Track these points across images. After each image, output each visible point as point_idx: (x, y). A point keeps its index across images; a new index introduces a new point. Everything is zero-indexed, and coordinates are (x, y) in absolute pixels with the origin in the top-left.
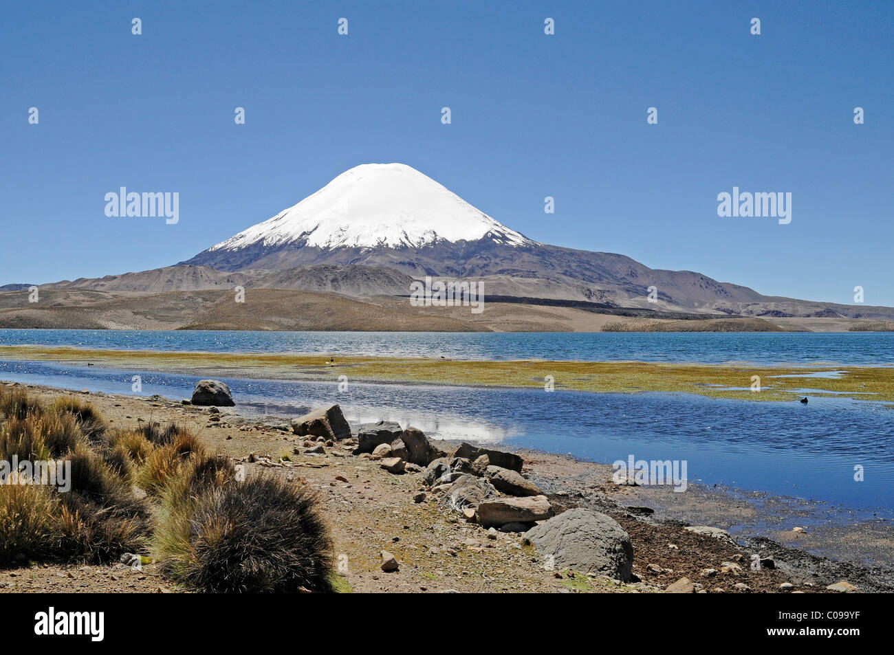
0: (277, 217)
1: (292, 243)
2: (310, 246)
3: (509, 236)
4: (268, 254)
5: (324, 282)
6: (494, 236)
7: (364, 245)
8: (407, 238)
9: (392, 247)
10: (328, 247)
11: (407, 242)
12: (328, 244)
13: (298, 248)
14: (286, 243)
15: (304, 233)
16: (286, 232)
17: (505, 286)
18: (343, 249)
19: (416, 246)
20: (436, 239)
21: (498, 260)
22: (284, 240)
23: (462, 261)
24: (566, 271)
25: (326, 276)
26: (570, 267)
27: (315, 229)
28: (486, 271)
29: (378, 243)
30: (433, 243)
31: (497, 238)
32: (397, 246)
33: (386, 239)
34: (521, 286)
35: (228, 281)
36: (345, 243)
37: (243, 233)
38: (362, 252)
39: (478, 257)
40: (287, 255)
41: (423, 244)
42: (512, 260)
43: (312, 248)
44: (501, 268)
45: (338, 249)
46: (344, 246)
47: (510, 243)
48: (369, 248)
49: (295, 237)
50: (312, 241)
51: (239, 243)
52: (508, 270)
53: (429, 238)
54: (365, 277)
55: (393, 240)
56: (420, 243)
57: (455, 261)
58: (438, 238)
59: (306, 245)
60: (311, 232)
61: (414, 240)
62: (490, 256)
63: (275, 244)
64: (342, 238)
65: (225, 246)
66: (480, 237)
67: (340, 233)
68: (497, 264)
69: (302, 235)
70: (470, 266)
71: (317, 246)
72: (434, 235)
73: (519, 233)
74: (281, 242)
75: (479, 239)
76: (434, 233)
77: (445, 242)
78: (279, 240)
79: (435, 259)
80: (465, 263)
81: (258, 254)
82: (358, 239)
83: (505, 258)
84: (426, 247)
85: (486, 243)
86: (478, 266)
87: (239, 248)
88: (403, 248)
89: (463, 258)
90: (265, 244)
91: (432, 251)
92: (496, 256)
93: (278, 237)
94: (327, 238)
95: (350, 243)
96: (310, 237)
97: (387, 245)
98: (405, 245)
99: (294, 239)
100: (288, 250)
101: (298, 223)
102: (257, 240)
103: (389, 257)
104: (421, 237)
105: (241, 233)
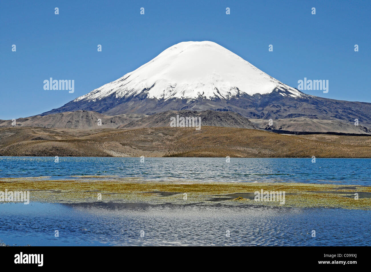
0: (122, 78)
1: (136, 96)
2: (150, 98)
3: (290, 91)
4: (120, 103)
6: (280, 91)
7: (190, 97)
8: (218, 92)
9: (209, 99)
10: (163, 99)
11: (219, 95)
12: (162, 97)
13: (142, 99)
14: (132, 96)
15: (145, 89)
16: (131, 89)
17: (310, 125)
18: (174, 100)
19: (226, 98)
20: (239, 93)
21: (286, 108)
22: (130, 94)
23: (260, 109)
24: (337, 115)
26: (337, 112)
27: (153, 86)
28: (279, 115)
29: (199, 96)
30: (238, 96)
31: (282, 92)
32: (212, 98)
33: (203, 93)
34: (321, 125)
35: (111, 122)
36: (175, 96)
37: (99, 89)
38: (188, 102)
39: (271, 105)
40: (134, 104)
41: (230, 97)
42: (295, 107)
43: (151, 100)
44: (289, 113)
45: (170, 100)
46: (175, 98)
47: (292, 95)
48: (193, 99)
49: (139, 92)
50: (151, 95)
51: (97, 96)
52: (295, 114)
53: (234, 93)
54: (218, 119)
55: (209, 94)
56: (228, 96)
57: (255, 108)
58: (241, 92)
59: (147, 97)
60: (150, 89)
61: (224, 94)
62: (280, 105)
63: (124, 96)
64: (172, 93)
65: (86, 98)
66: (270, 91)
67: (171, 89)
68: (285, 110)
69: (143, 90)
70: (267, 112)
71: (155, 98)
72: (237, 91)
73: (295, 88)
74: (128, 95)
75: (269, 93)
76: (238, 89)
77: (245, 95)
78: (127, 94)
79: (240, 107)
80: (263, 110)
81: (112, 103)
82: (184, 93)
83: (291, 106)
84: (233, 98)
85: (275, 95)
86: (272, 112)
87: (97, 99)
88: (217, 100)
89: (260, 106)
90: (117, 97)
91: (238, 101)
92: (284, 105)
93: (126, 92)
94: (162, 93)
95: (179, 96)
96: (149, 92)
97: (205, 97)
98: (218, 97)
99: (137, 94)
100: (135, 101)
101: (140, 82)
102: (110, 94)
103: (209, 105)
104: (228, 92)
105: (97, 89)
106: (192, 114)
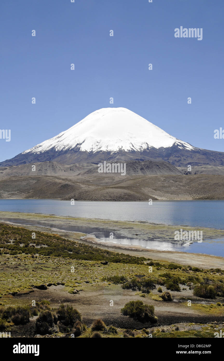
0: (58, 136)
1: (72, 150)
2: (82, 151)
3: (185, 145)
4: (59, 155)
5: (137, 170)
6: (178, 145)
7: (112, 150)
8: (133, 146)
9: (127, 151)
10: (92, 152)
11: (134, 149)
12: (91, 150)
13: (76, 152)
14: (69, 149)
15: (78, 144)
16: (67, 144)
18: (101, 152)
19: (139, 150)
20: (148, 147)
21: (184, 157)
22: (67, 148)
23: (166, 158)
25: (137, 167)
27: (84, 142)
28: (181, 163)
29: (119, 149)
30: (148, 149)
31: (180, 146)
32: (129, 151)
33: (122, 147)
36: (101, 149)
37: (41, 144)
38: (111, 154)
39: (174, 156)
40: (71, 155)
41: (142, 149)
42: (191, 157)
43: (83, 152)
44: (189, 162)
45: (98, 152)
46: (101, 151)
47: (187, 148)
48: (115, 152)
49: (73, 146)
50: (83, 148)
51: (40, 149)
52: (193, 163)
53: (145, 147)
55: (127, 148)
56: (141, 149)
57: (162, 158)
58: (149, 146)
59: (80, 150)
60: (81, 144)
61: (137, 148)
62: (180, 156)
63: (62, 150)
64: (99, 147)
65: (31, 152)
66: (171, 145)
67: (97, 144)
68: (185, 159)
69: (77, 145)
70: (172, 161)
71: (86, 151)
72: (147, 145)
73: (188, 143)
74: (65, 149)
75: (171, 147)
76: (147, 144)
77: (153, 148)
78: (64, 148)
79: (151, 157)
80: (168, 159)
81: (53, 155)
82: (107, 147)
83: (188, 157)
84: (145, 151)
85: (174, 149)
86: (175, 161)
87: (40, 152)
88: (133, 152)
89: (166, 156)
90: (56, 150)
91: (149, 153)
92: (183, 156)
93: (63, 147)
94: (91, 147)
95: (104, 149)
96: (81, 146)
97: (124, 150)
98: (134, 150)
99: (72, 148)
100: (71, 153)
101: (73, 139)
102: (50, 148)
104: (140, 146)
105: (39, 144)
106: (137, 163)
